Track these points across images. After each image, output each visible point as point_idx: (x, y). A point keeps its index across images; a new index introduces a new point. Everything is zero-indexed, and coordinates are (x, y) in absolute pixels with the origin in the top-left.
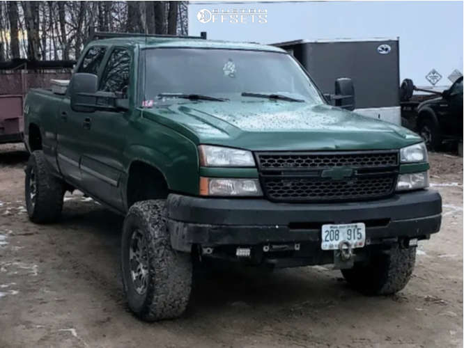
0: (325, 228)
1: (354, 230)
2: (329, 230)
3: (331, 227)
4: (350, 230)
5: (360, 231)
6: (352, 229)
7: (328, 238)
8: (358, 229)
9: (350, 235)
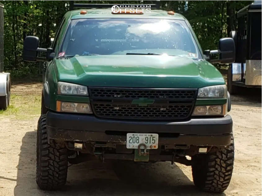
0: (129, 135)
1: (150, 138)
2: (132, 136)
3: (133, 135)
4: (147, 137)
5: (154, 138)
6: (149, 137)
7: (131, 141)
8: (153, 137)
9: (147, 140)
